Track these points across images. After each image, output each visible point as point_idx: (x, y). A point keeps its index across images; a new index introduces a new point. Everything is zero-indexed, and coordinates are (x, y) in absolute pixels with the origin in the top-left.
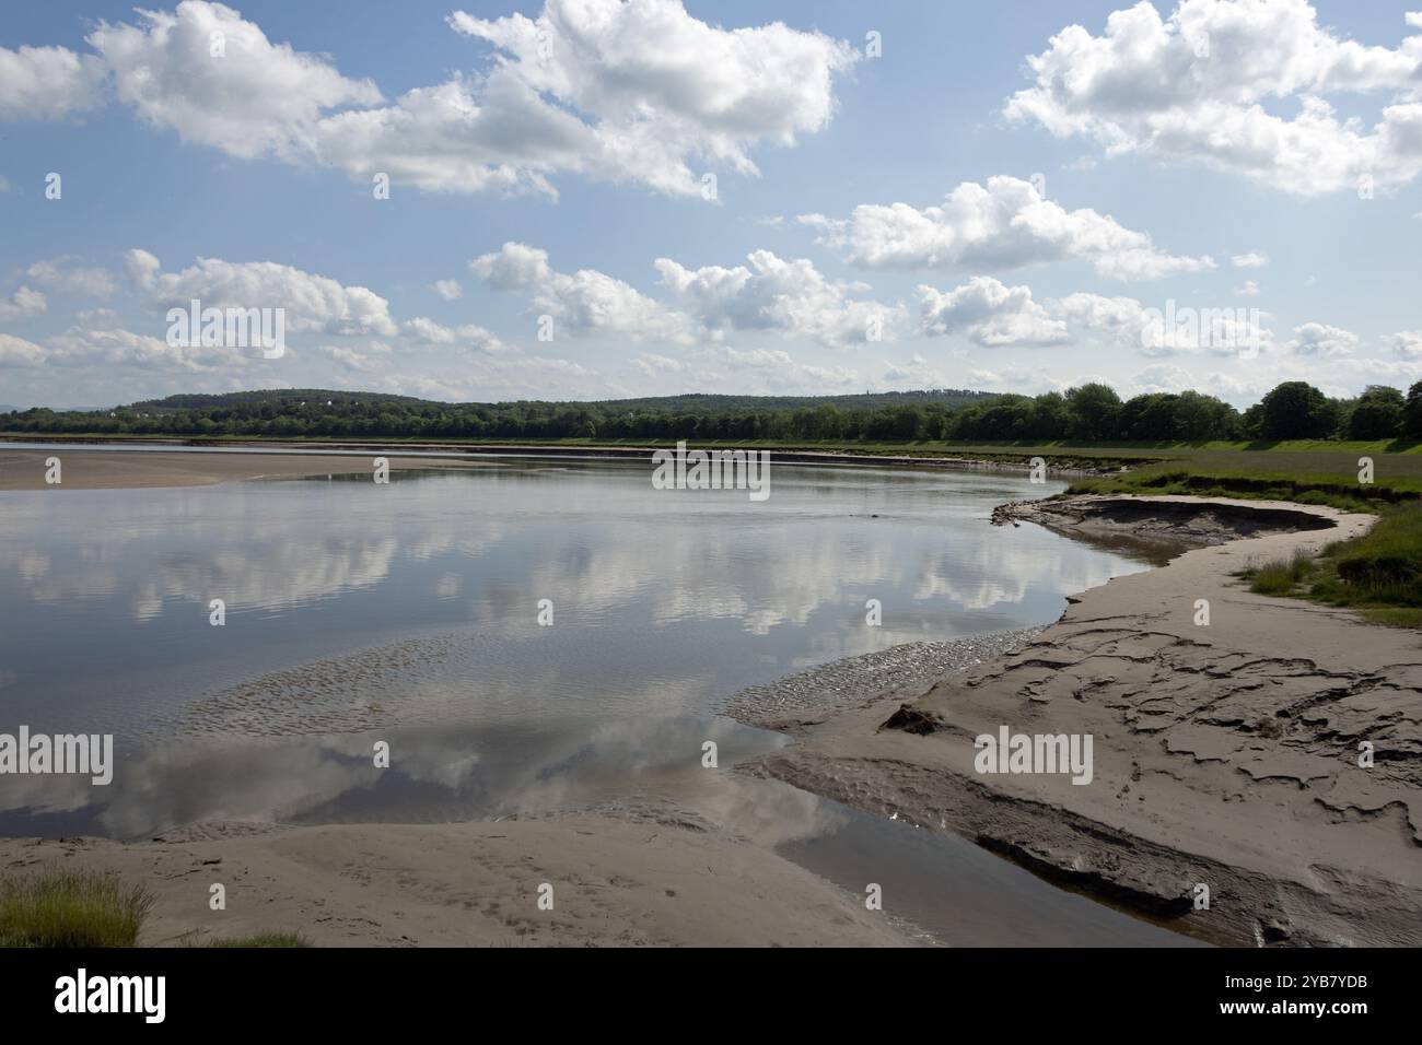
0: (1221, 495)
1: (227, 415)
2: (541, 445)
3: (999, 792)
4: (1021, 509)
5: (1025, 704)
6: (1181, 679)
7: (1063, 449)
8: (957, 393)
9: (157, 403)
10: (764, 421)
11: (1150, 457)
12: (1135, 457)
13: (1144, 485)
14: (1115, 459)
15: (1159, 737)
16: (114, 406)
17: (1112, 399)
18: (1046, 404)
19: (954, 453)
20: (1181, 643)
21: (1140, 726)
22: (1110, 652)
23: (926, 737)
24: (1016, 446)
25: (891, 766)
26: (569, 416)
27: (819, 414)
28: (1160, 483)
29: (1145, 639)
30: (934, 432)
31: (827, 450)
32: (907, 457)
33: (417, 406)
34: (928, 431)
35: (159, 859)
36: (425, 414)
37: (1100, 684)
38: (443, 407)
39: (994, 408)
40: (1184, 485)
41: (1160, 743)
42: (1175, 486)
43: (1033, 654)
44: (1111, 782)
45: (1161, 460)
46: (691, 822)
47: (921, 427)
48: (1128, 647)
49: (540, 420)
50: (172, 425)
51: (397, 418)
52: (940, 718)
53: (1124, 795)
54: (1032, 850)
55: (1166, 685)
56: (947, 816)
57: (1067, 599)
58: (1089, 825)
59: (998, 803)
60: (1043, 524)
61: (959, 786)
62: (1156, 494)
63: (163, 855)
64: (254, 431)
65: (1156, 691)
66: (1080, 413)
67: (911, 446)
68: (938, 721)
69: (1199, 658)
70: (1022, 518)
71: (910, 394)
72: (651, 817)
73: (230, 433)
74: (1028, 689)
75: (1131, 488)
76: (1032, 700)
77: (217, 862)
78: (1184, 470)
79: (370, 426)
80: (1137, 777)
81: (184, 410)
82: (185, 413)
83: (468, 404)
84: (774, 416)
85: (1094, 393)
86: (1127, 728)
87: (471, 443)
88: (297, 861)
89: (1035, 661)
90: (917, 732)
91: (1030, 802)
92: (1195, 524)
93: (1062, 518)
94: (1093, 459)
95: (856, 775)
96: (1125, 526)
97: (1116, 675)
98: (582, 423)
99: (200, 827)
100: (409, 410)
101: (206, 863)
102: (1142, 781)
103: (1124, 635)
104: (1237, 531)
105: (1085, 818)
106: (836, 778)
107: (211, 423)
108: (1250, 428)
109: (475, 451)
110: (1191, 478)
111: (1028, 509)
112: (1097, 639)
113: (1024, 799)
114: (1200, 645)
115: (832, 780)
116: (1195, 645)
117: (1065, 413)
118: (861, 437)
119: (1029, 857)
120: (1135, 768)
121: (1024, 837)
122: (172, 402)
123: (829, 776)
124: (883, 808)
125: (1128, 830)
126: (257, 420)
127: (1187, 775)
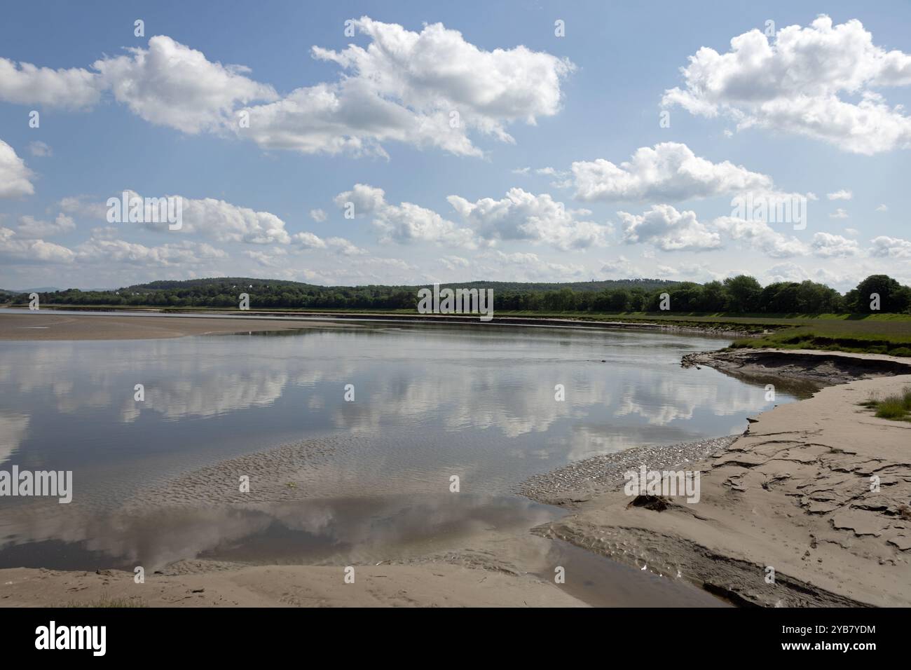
0: (838, 350)
1: (187, 294)
2: (384, 313)
3: (717, 553)
4: (700, 357)
5: (728, 491)
6: (838, 477)
7: (723, 318)
8: (651, 281)
9: (144, 286)
10: (526, 299)
11: (783, 324)
12: (773, 324)
13: (784, 342)
14: (760, 325)
15: (827, 517)
16: (118, 287)
17: (756, 286)
18: (712, 288)
19: (651, 320)
20: (834, 451)
21: (812, 509)
22: (784, 457)
23: (661, 513)
24: (692, 316)
25: (640, 533)
26: (401, 295)
27: (561, 295)
28: (795, 341)
29: (808, 448)
30: (637, 306)
31: (568, 318)
32: (620, 323)
33: (305, 288)
34: (633, 305)
35: (164, 588)
36: (311, 294)
37: (780, 479)
38: (322, 289)
39: (677, 291)
40: (811, 343)
41: (829, 522)
42: (806, 344)
43: (731, 457)
44: (796, 548)
45: (790, 326)
46: (507, 568)
47: (628, 303)
48: (796, 454)
49: (383, 297)
50: (154, 300)
51: (293, 296)
52: (670, 500)
53: (807, 558)
54: (745, 595)
55: (827, 481)
56: (682, 568)
57: (748, 419)
58: (785, 579)
59: (717, 561)
60: (716, 367)
61: (688, 548)
62: (793, 349)
63: (166, 585)
64: (203, 304)
65: (821, 484)
66: (733, 295)
67: (622, 315)
68: (669, 502)
69: (849, 463)
70: (702, 363)
71: (620, 282)
72: (480, 564)
73: (189, 305)
74: (730, 481)
75: (775, 345)
76: (733, 489)
77: (201, 591)
78: (811, 333)
79: (277, 301)
80: (814, 545)
81: (161, 290)
82: (161, 292)
83: (337, 287)
84: (533, 296)
85: (743, 283)
86: (802, 511)
87: (339, 312)
88: (252, 591)
89: (733, 462)
90: (655, 509)
91: (739, 561)
92: (820, 369)
93: (729, 364)
94: (745, 325)
95: (615, 538)
96: (772, 370)
97: (792, 473)
98: (409, 299)
99: (184, 564)
100: (300, 291)
101: (195, 592)
102: (817, 549)
103: (792, 445)
104: (850, 374)
105: (781, 574)
106: (602, 539)
107: (178, 299)
108: (849, 306)
109: (342, 317)
110: (816, 338)
111: (705, 358)
112: (774, 447)
113: (736, 558)
114: (848, 453)
115: (599, 541)
116: (844, 453)
117: (724, 294)
118: (589, 309)
119: (742, 600)
120: (812, 538)
121: (738, 586)
122: (154, 285)
123: (597, 538)
124: (636, 562)
125: (814, 583)
126: (206, 297)
127: (851, 545)
